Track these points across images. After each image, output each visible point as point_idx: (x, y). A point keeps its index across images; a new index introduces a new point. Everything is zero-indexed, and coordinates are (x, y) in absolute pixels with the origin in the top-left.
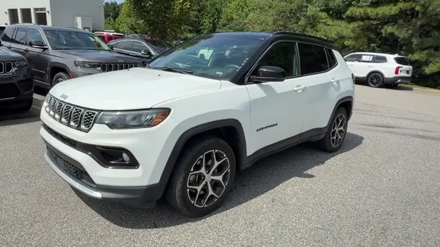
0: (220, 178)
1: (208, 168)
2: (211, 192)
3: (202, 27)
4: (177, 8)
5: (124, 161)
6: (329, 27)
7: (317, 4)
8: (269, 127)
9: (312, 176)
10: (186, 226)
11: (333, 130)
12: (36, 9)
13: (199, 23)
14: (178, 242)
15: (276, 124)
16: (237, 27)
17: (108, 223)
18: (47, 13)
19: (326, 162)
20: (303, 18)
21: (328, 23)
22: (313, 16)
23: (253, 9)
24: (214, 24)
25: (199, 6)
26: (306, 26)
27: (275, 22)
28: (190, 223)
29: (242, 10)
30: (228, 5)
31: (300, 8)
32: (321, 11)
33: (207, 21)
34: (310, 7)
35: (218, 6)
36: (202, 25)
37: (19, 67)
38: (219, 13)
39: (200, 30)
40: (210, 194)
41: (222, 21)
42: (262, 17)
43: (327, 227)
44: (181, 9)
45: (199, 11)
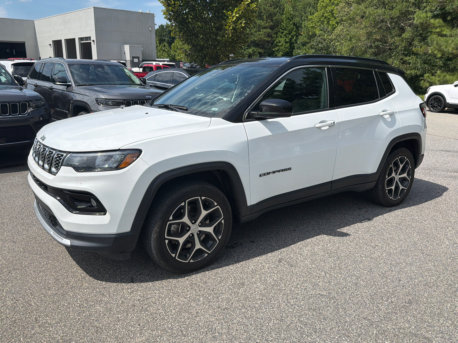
0: (210, 230)
1: (193, 217)
2: (198, 246)
3: (276, 49)
4: (229, 28)
5: (92, 206)
6: (445, 38)
7: (428, 8)
8: (279, 171)
9: (346, 235)
10: (165, 282)
11: (387, 178)
12: (81, 39)
13: (272, 43)
14: (149, 298)
15: (290, 169)
16: (320, 45)
17: (84, 274)
18: (92, 43)
19: (375, 219)
20: (408, 29)
21: (444, 33)
22: (422, 24)
23: (342, 20)
24: (291, 44)
25: (272, 21)
26: (413, 40)
27: (369, 35)
28: (171, 280)
29: (328, 23)
30: (310, 17)
31: (406, 15)
32: (435, 17)
33: (282, 40)
34: (418, 12)
35: (297, 20)
36: (276, 46)
37: (37, 107)
38: (297, 27)
39: (274, 51)
40: (197, 248)
41: (301, 40)
42: (353, 31)
43: (334, 294)
44: (234, 29)
45: (272, 28)
